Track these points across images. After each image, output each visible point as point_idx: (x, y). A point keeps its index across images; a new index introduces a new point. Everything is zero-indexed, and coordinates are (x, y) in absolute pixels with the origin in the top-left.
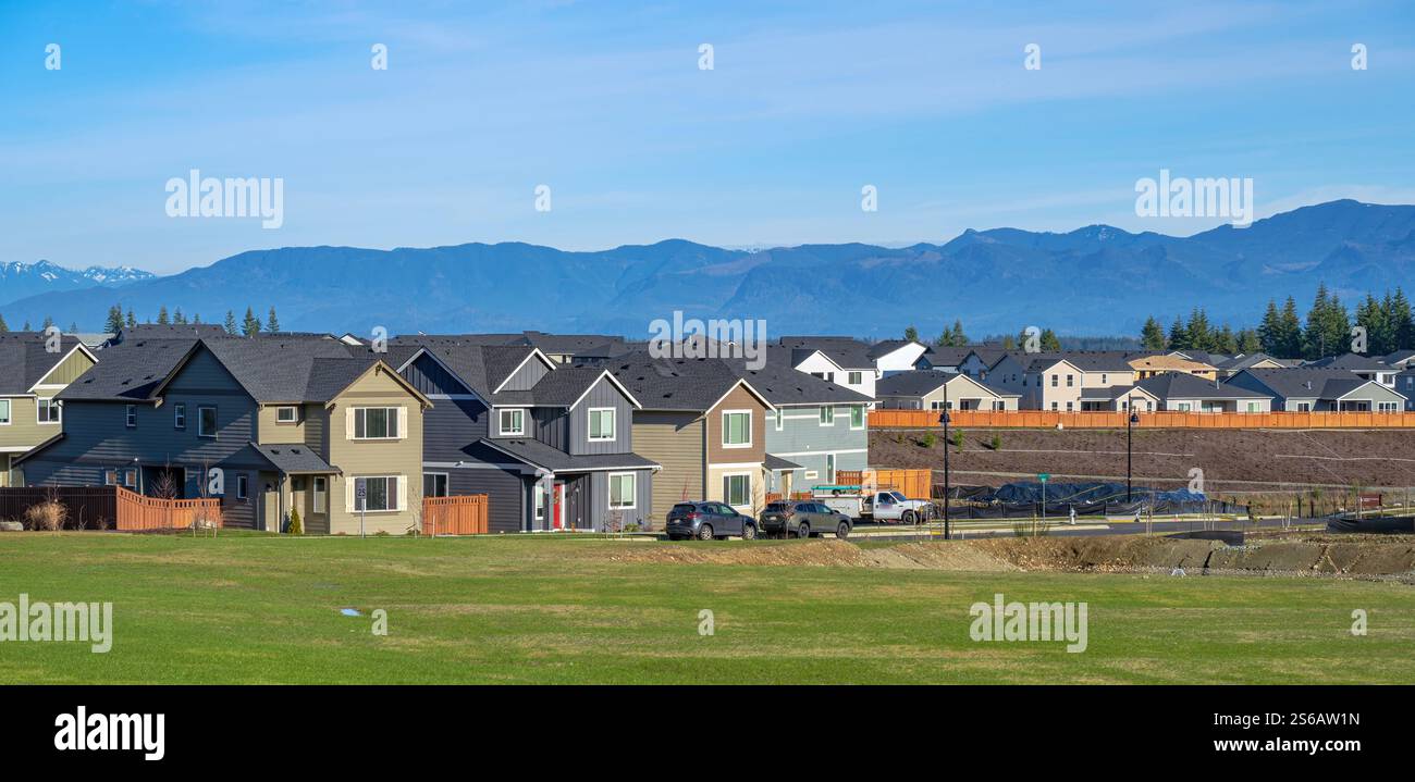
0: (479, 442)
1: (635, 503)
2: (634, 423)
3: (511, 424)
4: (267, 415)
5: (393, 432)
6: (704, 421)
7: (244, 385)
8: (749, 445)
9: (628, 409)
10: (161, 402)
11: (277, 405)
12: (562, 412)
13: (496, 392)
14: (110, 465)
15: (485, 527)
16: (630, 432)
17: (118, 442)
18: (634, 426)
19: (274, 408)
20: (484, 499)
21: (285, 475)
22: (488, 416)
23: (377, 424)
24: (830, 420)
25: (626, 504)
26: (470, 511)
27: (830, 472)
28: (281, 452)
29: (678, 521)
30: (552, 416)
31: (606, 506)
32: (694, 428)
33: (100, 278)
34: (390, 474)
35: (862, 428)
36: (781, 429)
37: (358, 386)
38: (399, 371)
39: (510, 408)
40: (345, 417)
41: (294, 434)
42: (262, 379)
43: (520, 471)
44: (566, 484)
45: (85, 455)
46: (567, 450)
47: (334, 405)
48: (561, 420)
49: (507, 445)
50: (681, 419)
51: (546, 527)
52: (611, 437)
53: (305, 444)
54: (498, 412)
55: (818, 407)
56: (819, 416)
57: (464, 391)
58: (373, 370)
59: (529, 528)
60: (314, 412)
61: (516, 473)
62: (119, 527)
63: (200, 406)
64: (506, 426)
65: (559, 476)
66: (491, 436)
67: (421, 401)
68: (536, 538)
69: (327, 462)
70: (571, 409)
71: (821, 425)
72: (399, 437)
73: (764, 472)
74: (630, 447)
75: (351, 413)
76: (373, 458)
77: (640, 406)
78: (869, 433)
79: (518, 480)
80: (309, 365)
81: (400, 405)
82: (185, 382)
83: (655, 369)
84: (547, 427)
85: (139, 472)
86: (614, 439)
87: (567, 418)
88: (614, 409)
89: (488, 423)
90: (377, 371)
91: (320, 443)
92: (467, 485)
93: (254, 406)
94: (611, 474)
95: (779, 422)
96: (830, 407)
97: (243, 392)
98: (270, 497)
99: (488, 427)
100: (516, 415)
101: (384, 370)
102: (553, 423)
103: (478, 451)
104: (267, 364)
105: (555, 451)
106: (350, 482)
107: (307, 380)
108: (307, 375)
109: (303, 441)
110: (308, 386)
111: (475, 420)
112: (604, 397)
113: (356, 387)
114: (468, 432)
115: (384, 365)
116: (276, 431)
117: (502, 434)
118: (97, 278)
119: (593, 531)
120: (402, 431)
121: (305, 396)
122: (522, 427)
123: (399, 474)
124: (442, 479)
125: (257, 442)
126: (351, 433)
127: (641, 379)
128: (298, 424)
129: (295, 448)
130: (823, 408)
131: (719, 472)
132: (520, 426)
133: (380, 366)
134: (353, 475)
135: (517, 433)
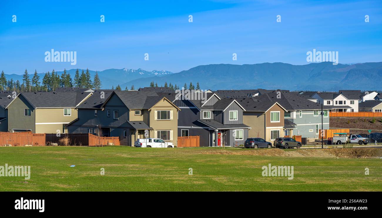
0: (197, 121)
1: (243, 138)
2: (243, 115)
3: (207, 115)
4: (132, 113)
5: (169, 118)
6: (265, 114)
7: (125, 104)
8: (279, 122)
9: (242, 111)
10: (104, 109)
11: (135, 110)
12: (221, 112)
13: (202, 106)
14: (90, 127)
15: (199, 145)
16: (242, 118)
17: (93, 120)
18: (243, 116)
19: (134, 111)
20: (198, 137)
21: (136, 130)
22: (199, 113)
23: (164, 115)
24: (317, 114)
25: (240, 139)
26: (195, 141)
27: (317, 130)
28: (136, 123)
29: (247, 144)
30: (218, 113)
31: (234, 139)
32: (262, 117)
33: (156, 74)
34: (168, 130)
35: (328, 117)
36: (301, 117)
37: (158, 104)
38: (173, 102)
39: (206, 111)
40: (154, 113)
41: (140, 118)
42: (131, 102)
43: (208, 129)
44: (222, 133)
45: (84, 124)
46: (223, 123)
47: (151, 110)
48: (221, 114)
49: (205, 121)
50: (259, 114)
51: (215, 145)
52: (237, 119)
53: (143, 121)
54: (202, 112)
55: (313, 110)
56: (314, 113)
57: (193, 106)
58: (163, 100)
59: (211, 145)
60: (145, 112)
61: (207, 130)
62: (89, 145)
63: (114, 110)
64: (205, 116)
65: (219, 131)
66: (200, 119)
67: (177, 108)
68: (213, 148)
69: (149, 126)
70: (224, 111)
71: (314, 116)
72: (171, 119)
73: (284, 130)
74: (242, 122)
75: (156, 112)
76: (163, 125)
77: (245, 110)
78: (330, 118)
79: (208, 132)
80: (145, 98)
81: (171, 110)
82: (110, 104)
83: (252, 99)
84: (217, 116)
85: (98, 129)
86: (237, 120)
87: (223, 113)
88: (237, 111)
89: (199, 115)
90: (164, 100)
91: (147, 121)
92: (194, 133)
93: (128, 110)
94: (235, 130)
95: (301, 115)
96: (317, 111)
97: (125, 106)
98: (133, 136)
99: (199, 116)
100: (208, 113)
101: (166, 100)
102: (219, 115)
103: (197, 123)
104: (133, 98)
105: (219, 123)
106: (156, 132)
107: (144, 103)
108: (144, 101)
109: (143, 120)
110: (145, 105)
111: (196, 114)
112: (234, 107)
113: (157, 105)
114: (194, 118)
115: (166, 98)
116: (134, 117)
117: (204, 118)
118: (155, 74)
119: (230, 146)
120: (172, 117)
121: (143, 107)
122: (210, 116)
123: (171, 130)
124: (187, 131)
125: (129, 121)
126: (156, 118)
127: (248, 102)
128: (141, 115)
129: (140, 122)
130: (315, 111)
131: (269, 130)
132: (209, 116)
133: (165, 99)
134: (157, 130)
135: (208, 118)
